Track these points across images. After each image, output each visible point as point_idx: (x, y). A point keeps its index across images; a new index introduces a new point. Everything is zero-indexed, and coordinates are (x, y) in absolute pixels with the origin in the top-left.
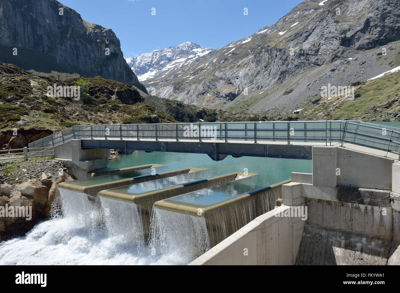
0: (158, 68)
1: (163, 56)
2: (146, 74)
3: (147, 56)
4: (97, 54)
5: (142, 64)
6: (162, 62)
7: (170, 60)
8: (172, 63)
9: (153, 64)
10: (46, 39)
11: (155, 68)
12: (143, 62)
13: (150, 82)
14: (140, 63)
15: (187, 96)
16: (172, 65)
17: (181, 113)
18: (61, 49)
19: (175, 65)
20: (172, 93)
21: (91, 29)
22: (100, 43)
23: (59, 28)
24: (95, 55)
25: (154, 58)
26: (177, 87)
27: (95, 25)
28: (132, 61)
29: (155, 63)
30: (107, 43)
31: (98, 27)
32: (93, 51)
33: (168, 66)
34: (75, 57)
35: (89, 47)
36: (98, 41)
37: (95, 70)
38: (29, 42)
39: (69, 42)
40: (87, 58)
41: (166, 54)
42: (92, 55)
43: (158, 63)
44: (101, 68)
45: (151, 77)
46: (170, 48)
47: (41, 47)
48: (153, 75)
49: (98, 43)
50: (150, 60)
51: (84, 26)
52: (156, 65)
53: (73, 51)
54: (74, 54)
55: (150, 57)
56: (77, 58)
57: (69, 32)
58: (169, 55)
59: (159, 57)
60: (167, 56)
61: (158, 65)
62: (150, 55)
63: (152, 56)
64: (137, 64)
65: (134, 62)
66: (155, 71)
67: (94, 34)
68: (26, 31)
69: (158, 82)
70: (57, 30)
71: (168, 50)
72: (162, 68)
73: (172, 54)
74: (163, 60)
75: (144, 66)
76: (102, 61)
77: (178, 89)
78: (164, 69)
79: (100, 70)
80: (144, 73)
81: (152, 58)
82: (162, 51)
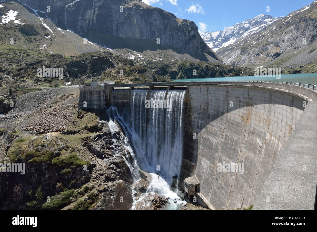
0: (238, 36)
1: (242, 27)
2: (229, 41)
3: (230, 29)
4: (184, 37)
5: (227, 35)
6: (241, 32)
7: (247, 29)
8: (248, 32)
9: (235, 34)
10: (157, 32)
11: (236, 37)
12: (227, 33)
13: (229, 47)
14: (225, 34)
15: (247, 57)
16: (248, 33)
17: (215, 71)
18: (164, 37)
19: (248, 34)
20: (239, 55)
21: (180, 23)
22: (186, 30)
23: (163, 25)
24: (182, 38)
25: (235, 29)
26: (243, 50)
27: (183, 20)
28: (220, 33)
29: (236, 33)
30: (190, 30)
31: (185, 21)
32: (181, 36)
33: (245, 35)
34: (172, 40)
35: (179, 33)
36: (184, 29)
37: (182, 47)
38: (148, 35)
39: (168, 32)
40: (178, 40)
41: (244, 25)
42: (181, 38)
43: (238, 33)
44: (186, 45)
45: (232, 43)
46: (248, 21)
47: (154, 37)
48: (234, 42)
49: (184, 30)
50: (232, 31)
51: (177, 22)
52: (237, 34)
53: (170, 37)
54: (171, 39)
55: (232, 29)
56: (173, 41)
57: (168, 27)
58: (246, 26)
59: (239, 29)
60: (245, 27)
61: (239, 34)
62: (233, 27)
63: (234, 28)
64: (223, 35)
65: (221, 34)
66: (236, 38)
67: (182, 26)
68: (147, 29)
69: (234, 47)
70: (162, 26)
71: (245, 23)
72: (241, 36)
73: (249, 25)
74: (242, 30)
75: (228, 36)
76: (186, 41)
77: (244, 52)
78: (242, 37)
79: (185, 46)
80: (228, 41)
81: (234, 30)
82: (241, 24)
